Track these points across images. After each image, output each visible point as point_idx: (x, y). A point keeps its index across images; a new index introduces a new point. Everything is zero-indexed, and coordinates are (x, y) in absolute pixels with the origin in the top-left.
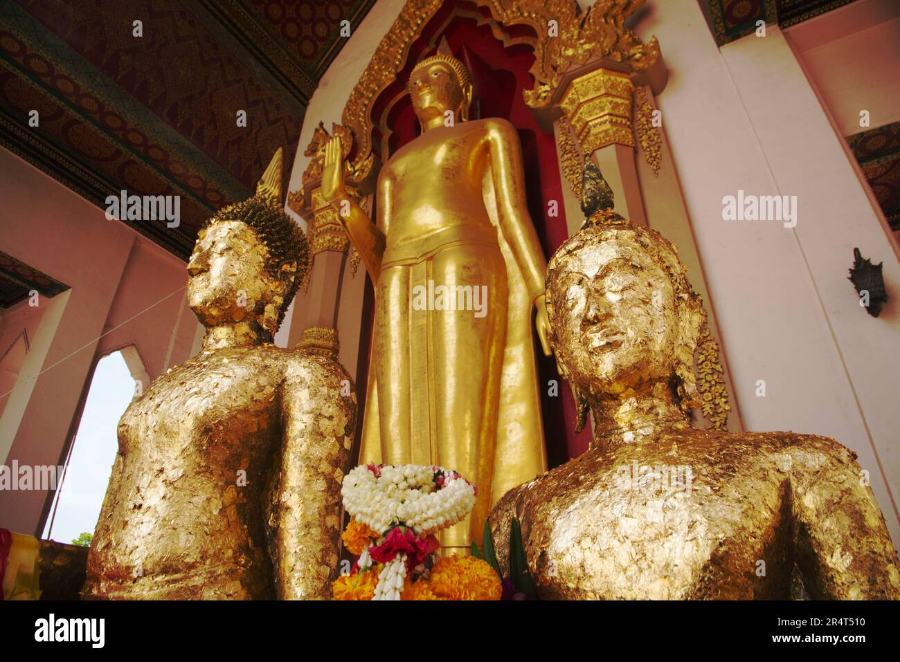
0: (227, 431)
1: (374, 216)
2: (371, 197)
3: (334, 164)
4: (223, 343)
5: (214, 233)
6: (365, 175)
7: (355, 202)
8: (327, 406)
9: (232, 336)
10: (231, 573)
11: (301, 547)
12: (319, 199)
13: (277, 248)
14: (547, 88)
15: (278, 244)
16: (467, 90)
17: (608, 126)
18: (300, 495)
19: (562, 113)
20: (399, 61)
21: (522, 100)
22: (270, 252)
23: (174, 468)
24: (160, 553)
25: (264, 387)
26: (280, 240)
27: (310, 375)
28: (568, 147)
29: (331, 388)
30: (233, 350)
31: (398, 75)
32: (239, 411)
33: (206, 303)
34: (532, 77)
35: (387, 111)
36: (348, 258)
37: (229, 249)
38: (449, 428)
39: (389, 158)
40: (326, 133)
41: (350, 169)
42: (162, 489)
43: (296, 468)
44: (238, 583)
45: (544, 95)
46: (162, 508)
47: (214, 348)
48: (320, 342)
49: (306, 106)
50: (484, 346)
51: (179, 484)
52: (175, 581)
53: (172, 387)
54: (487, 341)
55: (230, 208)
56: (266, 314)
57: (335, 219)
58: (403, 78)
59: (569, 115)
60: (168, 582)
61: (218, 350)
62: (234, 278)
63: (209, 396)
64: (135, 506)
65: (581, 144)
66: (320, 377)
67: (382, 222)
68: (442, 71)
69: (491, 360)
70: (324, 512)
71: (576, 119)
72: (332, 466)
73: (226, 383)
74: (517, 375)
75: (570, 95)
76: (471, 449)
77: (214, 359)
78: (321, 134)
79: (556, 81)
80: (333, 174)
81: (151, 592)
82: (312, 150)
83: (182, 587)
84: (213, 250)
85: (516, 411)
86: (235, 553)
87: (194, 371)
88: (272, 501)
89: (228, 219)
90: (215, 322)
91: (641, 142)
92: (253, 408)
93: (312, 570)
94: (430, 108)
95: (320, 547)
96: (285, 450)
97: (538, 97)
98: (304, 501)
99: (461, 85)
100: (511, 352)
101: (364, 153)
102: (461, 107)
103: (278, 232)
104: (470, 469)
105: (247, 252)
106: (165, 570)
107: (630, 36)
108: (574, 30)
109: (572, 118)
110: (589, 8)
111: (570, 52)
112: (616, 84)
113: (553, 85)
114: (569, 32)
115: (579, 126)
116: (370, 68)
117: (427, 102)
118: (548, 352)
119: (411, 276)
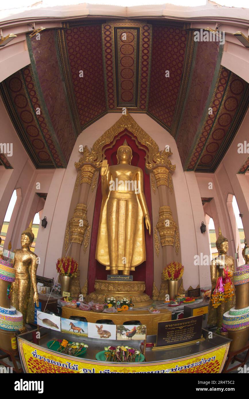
16: (132, 156)
19: (153, 172)
28: (153, 181)
34: (145, 159)
45: (150, 166)
49: (77, 136)
65: (157, 182)
79: (155, 165)
85: (138, 240)
91: (169, 186)
94: (125, 159)
107: (170, 162)
108: (159, 154)
109: (156, 175)
110: (162, 151)
111: (159, 160)
112: (166, 171)
113: (153, 165)
114: (158, 154)
115: (157, 177)
116: (102, 137)
117: (124, 157)
118: (148, 229)
119: (120, 203)
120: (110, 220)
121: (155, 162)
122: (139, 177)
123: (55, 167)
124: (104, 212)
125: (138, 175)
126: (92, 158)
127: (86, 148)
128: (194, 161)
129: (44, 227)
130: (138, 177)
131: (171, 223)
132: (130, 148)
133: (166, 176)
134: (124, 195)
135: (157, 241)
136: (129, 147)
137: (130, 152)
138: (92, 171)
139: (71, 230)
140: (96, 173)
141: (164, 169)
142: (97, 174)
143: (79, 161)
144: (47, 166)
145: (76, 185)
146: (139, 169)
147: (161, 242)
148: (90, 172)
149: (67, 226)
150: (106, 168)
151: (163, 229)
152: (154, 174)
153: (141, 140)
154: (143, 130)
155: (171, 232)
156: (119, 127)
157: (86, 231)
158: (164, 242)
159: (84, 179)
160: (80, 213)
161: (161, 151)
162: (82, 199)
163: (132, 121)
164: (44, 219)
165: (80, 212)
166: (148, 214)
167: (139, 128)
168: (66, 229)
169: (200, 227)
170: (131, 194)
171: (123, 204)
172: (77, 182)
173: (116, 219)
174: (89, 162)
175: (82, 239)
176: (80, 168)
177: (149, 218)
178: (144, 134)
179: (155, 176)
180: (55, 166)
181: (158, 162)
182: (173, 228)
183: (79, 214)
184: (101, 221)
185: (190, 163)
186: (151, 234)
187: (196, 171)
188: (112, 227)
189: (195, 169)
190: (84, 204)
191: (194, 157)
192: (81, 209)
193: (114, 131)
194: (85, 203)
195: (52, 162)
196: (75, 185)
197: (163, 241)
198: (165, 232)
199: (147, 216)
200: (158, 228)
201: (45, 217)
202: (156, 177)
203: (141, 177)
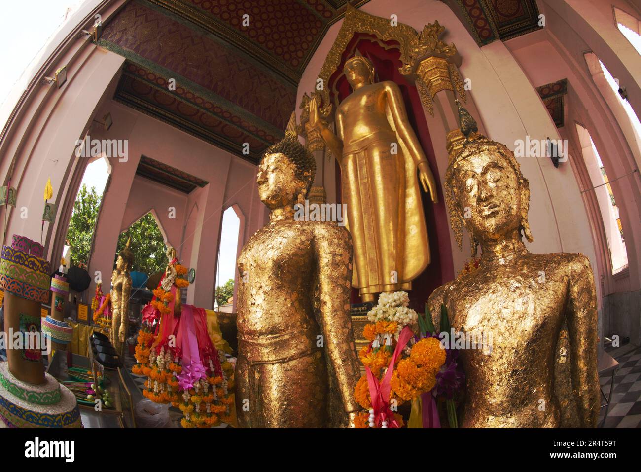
0: (289, 265)
1: (336, 131)
2: (333, 123)
3: (314, 111)
4: (280, 218)
5: (268, 161)
6: (329, 113)
7: (326, 126)
8: (338, 249)
9: (284, 213)
10: (301, 333)
11: (333, 321)
12: (309, 127)
13: (300, 164)
14: (409, 66)
15: (301, 162)
16: (372, 70)
17: (440, 82)
18: (330, 296)
19: (418, 76)
20: (338, 61)
21: (398, 72)
22: (297, 167)
23: (266, 285)
24: (267, 326)
25: (304, 241)
26: (301, 160)
27: (327, 233)
28: (423, 92)
29: (339, 239)
30: (285, 221)
31: (338, 67)
32: (293, 255)
33: (269, 198)
34: (401, 62)
35: (335, 83)
36: (326, 153)
37: (276, 169)
38: (383, 231)
39: (339, 104)
40: (308, 97)
41: (321, 112)
42: (263, 296)
43: (326, 282)
44: (305, 337)
45: (408, 69)
46: (264, 305)
47: (275, 220)
48: (318, 194)
49: (297, 87)
50: (396, 190)
51: (269, 293)
52: (277, 337)
53: (259, 244)
54: (397, 188)
55: (274, 147)
56: (299, 199)
57: (317, 135)
58: (341, 68)
59: (422, 77)
60: (274, 338)
61: (278, 221)
62: (281, 183)
63: (277, 249)
64: (252, 304)
65: (429, 90)
66: (333, 234)
67: (340, 134)
68: (358, 63)
69: (400, 196)
70: (342, 303)
71: (425, 79)
72: (344, 280)
73: (285, 241)
74: (412, 202)
75: (420, 69)
76: (394, 240)
77: (277, 228)
78: (306, 98)
79: (413, 62)
80: (314, 115)
81: (267, 342)
82: (303, 106)
83: (280, 340)
84: (268, 170)
85: (413, 220)
86: (301, 323)
87: (268, 235)
88: (314, 296)
89: (273, 153)
90: (274, 207)
91: (456, 88)
92: (300, 253)
93: (340, 331)
94: (356, 79)
95: (343, 320)
96: (319, 273)
97: (405, 70)
98: (332, 299)
99: (369, 68)
100: (408, 191)
101: (327, 103)
102: (370, 77)
103: (299, 156)
104: (394, 249)
105: (285, 168)
106: (271, 333)
107: (442, 43)
108: (416, 41)
110: (421, 32)
111: (416, 50)
113: (411, 64)
115: (427, 82)
116: (325, 66)
117: (354, 77)
118: (426, 191)
119: (357, 159)
121: (412, 58)
122: (391, 98)
125: (386, 95)
128: (478, 18)
130: (388, 98)
133: (443, 72)
137: (363, 64)
153: (383, 35)
156: (345, 36)
163: (362, 15)
166: (423, 160)
171: (362, 159)
176: (304, 132)
178: (386, 24)
179: (422, 82)
181: (414, 54)
185: (476, 26)
189: (496, 34)
191: (471, 9)
193: (338, 47)
194: (320, 183)
199: (421, 164)
203: (395, 95)
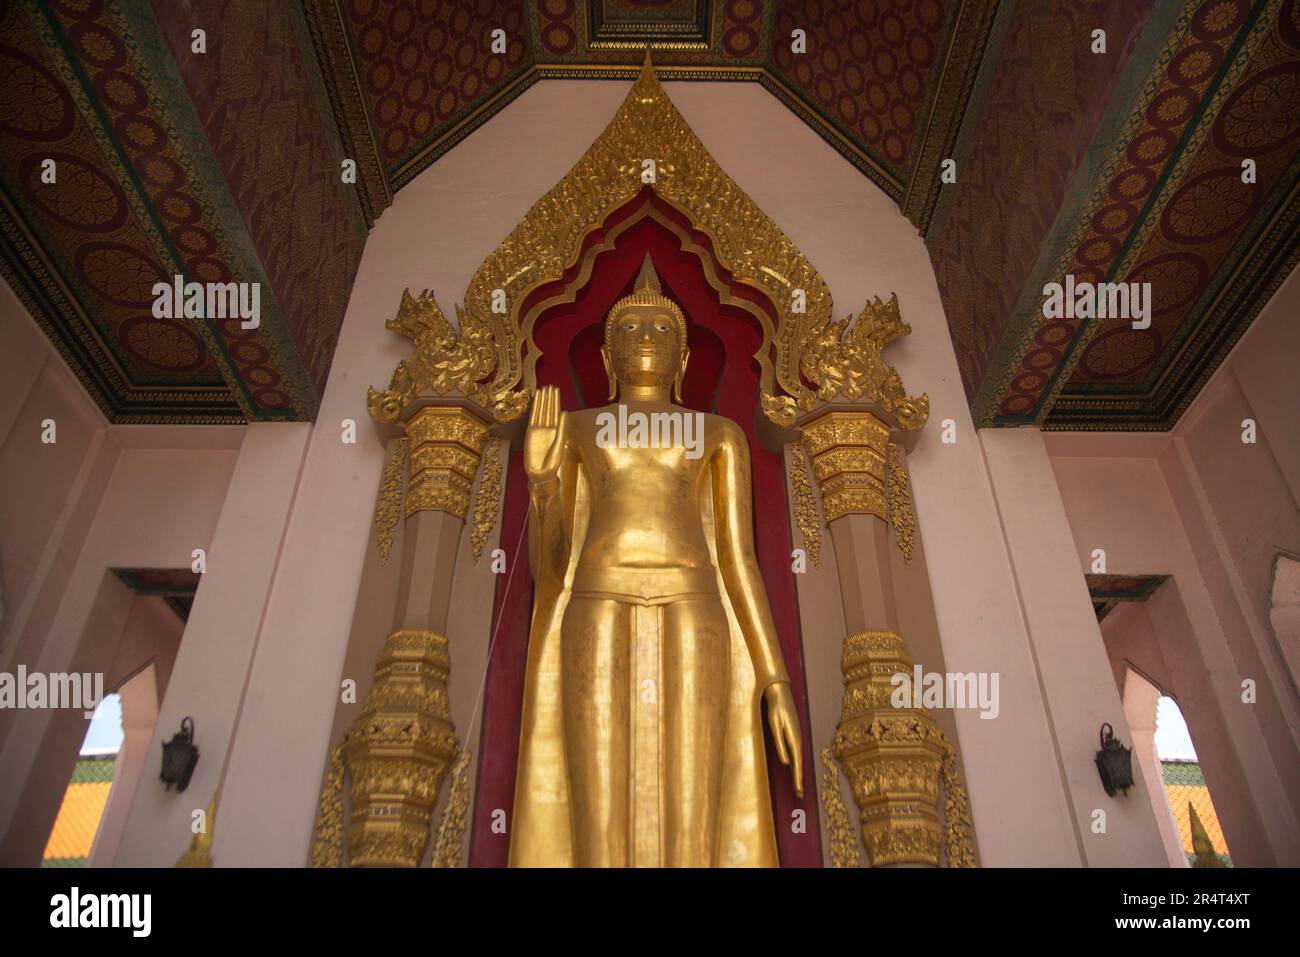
14: (792, 403)
16: (684, 358)
19: (805, 442)
31: (564, 273)
35: (533, 314)
36: (466, 530)
45: (789, 410)
49: (369, 228)
57: (457, 465)
59: (814, 449)
65: (827, 493)
68: (669, 323)
71: (823, 458)
75: (822, 427)
85: (738, 826)
91: (892, 517)
94: (649, 373)
97: (781, 409)
107: (898, 379)
108: (832, 340)
109: (819, 454)
110: (850, 317)
111: (833, 371)
112: (876, 436)
113: (804, 404)
114: (826, 338)
115: (828, 470)
116: (516, 237)
117: (647, 363)
118: (785, 759)
119: (633, 621)
120: (580, 717)
121: (814, 387)
122: (725, 472)
123: (240, 413)
124: (548, 671)
125: (720, 463)
126: (467, 369)
127: (427, 304)
128: (1036, 371)
129: (174, 787)
130: (721, 471)
131: (914, 729)
132: (675, 309)
133: (876, 463)
134: (654, 579)
135: (842, 833)
136: (668, 304)
137: (677, 332)
138: (471, 442)
139: (359, 788)
140: (490, 451)
141: (864, 421)
142: (499, 455)
143: (394, 385)
144: (186, 404)
145: (381, 523)
146: (729, 428)
147: (863, 839)
148: (457, 444)
149: (330, 767)
150: (554, 432)
151: (870, 761)
152: (808, 451)
153: (734, 257)
154: (743, 196)
155: (920, 783)
156: (610, 179)
157: (447, 783)
158: (885, 842)
159: (429, 489)
160: (411, 685)
161: (844, 316)
162: (420, 604)
163: (683, 140)
164: (177, 737)
165: (409, 679)
166: (783, 678)
167: (720, 184)
168: (325, 784)
169: (1092, 757)
170: (692, 569)
171: (647, 625)
172: (385, 504)
173: (614, 712)
174: (454, 393)
175: (422, 835)
176: (400, 424)
177: (790, 697)
178: (751, 222)
179: (812, 463)
180: (244, 406)
181: (829, 384)
182: (931, 760)
183: (402, 690)
184: (531, 723)
185: (1015, 386)
186: (805, 792)
187: (1048, 421)
188: (595, 756)
189: (1044, 414)
190: (432, 628)
191: (1039, 351)
192: (417, 660)
193: (579, 203)
194: (438, 624)
195: (225, 385)
196: (375, 522)
197: (876, 834)
198: (885, 783)
199: (777, 687)
200: (840, 758)
201: (187, 724)
202: (817, 469)
203: (739, 469)
